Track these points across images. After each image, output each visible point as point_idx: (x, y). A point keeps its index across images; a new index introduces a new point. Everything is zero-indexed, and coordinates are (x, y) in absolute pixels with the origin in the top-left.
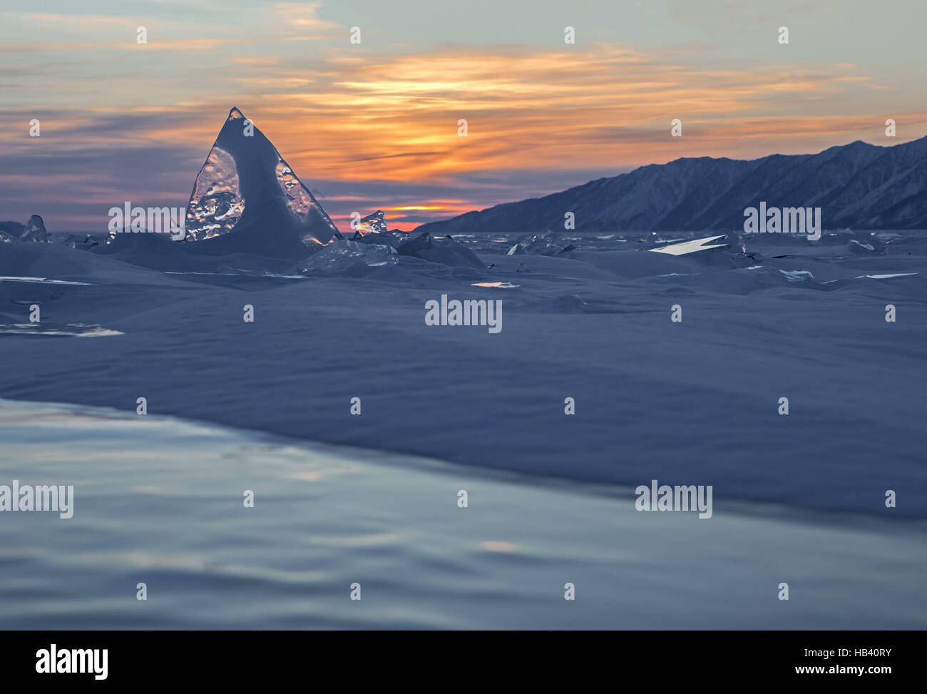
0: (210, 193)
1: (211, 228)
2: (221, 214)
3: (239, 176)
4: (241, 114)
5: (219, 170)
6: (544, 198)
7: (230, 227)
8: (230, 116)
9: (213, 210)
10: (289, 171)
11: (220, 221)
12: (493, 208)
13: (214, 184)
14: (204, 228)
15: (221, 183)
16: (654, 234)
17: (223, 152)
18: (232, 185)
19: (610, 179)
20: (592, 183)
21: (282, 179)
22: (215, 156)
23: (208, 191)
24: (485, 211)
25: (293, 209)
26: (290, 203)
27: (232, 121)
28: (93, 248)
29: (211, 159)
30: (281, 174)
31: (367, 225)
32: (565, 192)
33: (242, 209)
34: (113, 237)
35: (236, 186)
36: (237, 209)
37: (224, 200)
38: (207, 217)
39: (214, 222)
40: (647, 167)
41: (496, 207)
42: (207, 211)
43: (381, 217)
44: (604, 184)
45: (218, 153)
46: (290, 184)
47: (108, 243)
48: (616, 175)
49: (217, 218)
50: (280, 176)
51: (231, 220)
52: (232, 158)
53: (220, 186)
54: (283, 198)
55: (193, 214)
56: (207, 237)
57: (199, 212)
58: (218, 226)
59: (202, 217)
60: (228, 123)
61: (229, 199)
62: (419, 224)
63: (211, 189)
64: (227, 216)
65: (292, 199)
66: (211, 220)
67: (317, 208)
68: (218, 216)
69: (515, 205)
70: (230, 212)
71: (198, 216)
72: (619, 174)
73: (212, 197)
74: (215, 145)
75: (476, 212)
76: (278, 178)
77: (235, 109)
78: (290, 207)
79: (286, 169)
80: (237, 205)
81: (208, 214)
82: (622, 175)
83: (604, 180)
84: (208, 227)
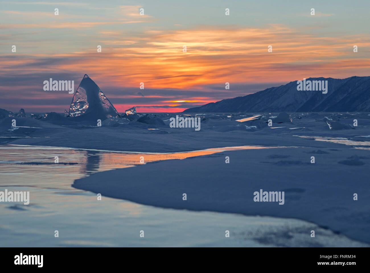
0: (78, 102)
1: (78, 113)
2: (81, 108)
3: (87, 96)
4: (88, 76)
5: (81, 94)
6: (245, 97)
7: (84, 112)
8: (84, 77)
9: (79, 107)
10: (103, 94)
11: (81, 110)
12: (221, 101)
13: (79, 98)
14: (76, 113)
15: (81, 98)
16: (270, 114)
17: (82, 88)
18: (85, 99)
19: (276, 87)
20: (268, 89)
21: (101, 97)
22: (79, 90)
23: (77, 101)
24: (217, 103)
25: (104, 106)
26: (103, 105)
27: (85, 78)
28: (40, 119)
29: (78, 91)
30: (100, 95)
31: (130, 112)
32: (255, 94)
33: (88, 107)
34: (46, 116)
35: (86, 99)
36: (86, 107)
37: (82, 104)
38: (76, 109)
39: (79, 111)
40: (293, 82)
41: (222, 100)
42: (76, 107)
43: (134, 109)
44: (273, 90)
45: (80, 89)
46: (103, 99)
47: (45, 117)
48: (279, 86)
49: (80, 110)
50: (100, 96)
51: (84, 110)
52: (85, 90)
53: (81, 99)
54: (101, 103)
55: (72, 108)
56: (76, 116)
57: (74, 107)
58: (80, 112)
59: (75, 109)
60: (84, 79)
61: (84, 103)
62: (187, 109)
63: (78, 100)
64: (83, 109)
65: (104, 103)
66: (78, 110)
67: (112, 106)
68: (80, 109)
69: (232, 99)
70: (84, 108)
71: (74, 109)
72: (281, 85)
73: (78, 103)
74: (79, 86)
75: (213, 103)
76: (100, 97)
77: (86, 75)
78: (103, 106)
79: (102, 94)
80: (86, 105)
81: (77, 108)
82: (282, 86)
83: (273, 88)
84: (77, 112)
